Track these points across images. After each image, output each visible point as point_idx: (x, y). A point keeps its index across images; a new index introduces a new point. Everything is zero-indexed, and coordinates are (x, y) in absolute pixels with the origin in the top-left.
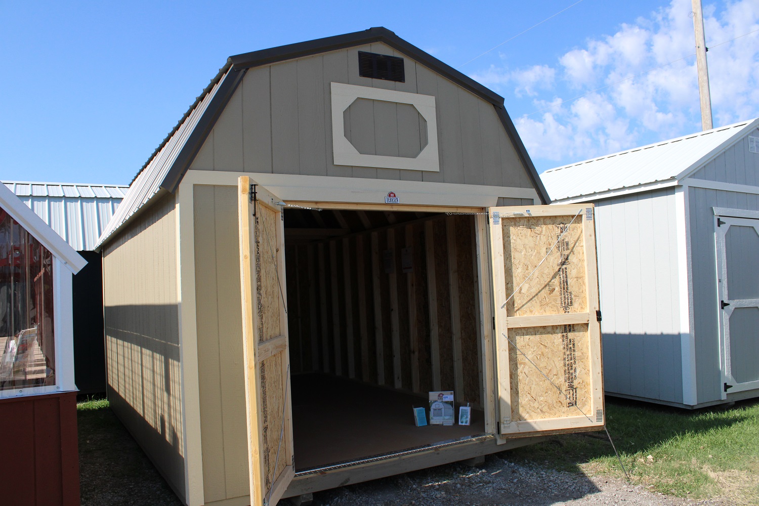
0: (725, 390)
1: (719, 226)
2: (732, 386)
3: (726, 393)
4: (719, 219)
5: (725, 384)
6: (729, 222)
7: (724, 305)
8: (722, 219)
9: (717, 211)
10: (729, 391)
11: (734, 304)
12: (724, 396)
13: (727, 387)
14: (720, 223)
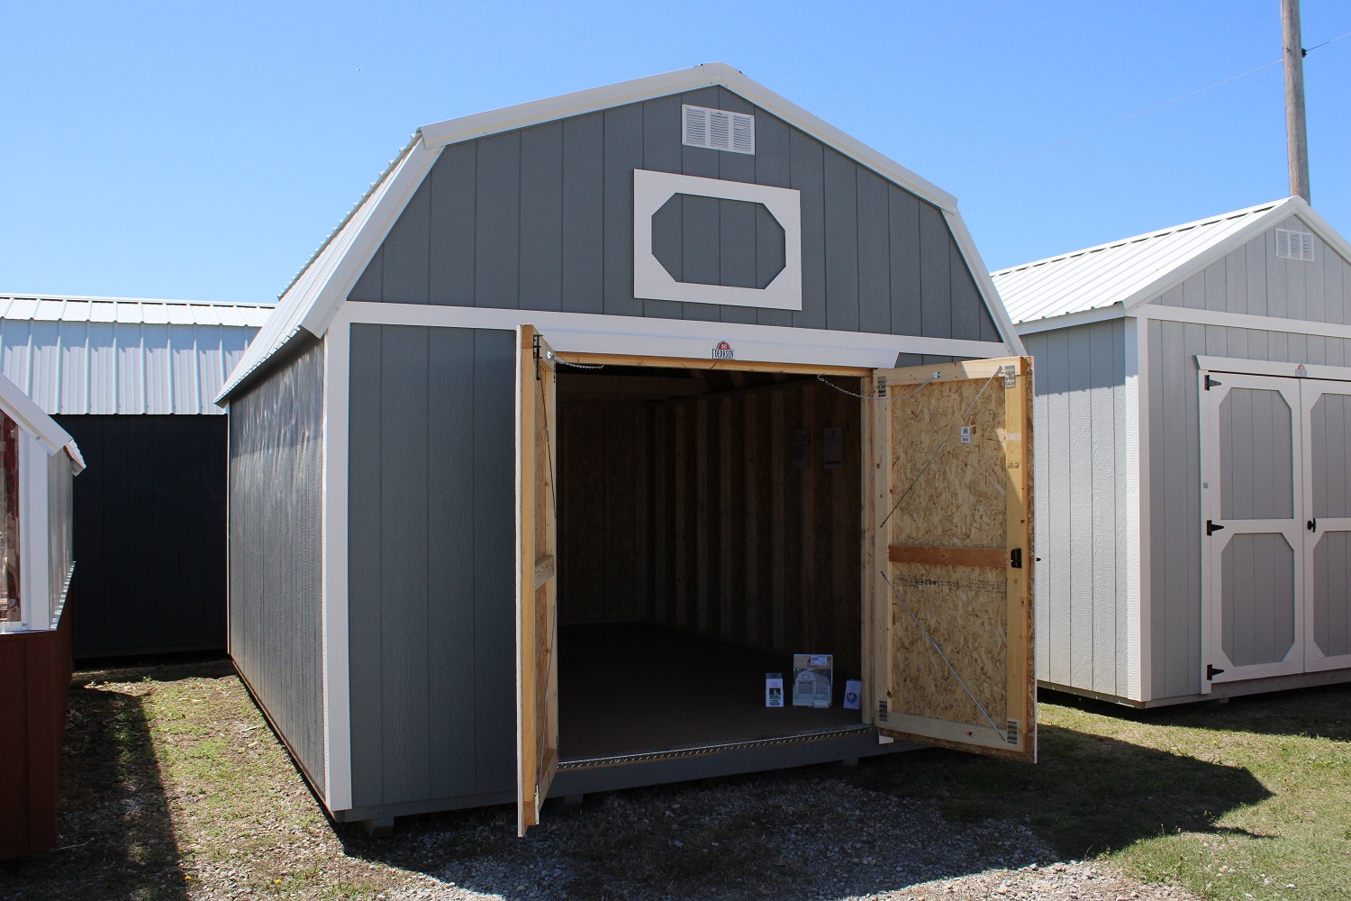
0: (1209, 678)
1: (1208, 389)
2: (1222, 671)
3: (1210, 682)
4: (1207, 377)
5: (1210, 667)
6: (1227, 382)
7: (1212, 528)
8: (1213, 377)
9: (1206, 363)
10: (1216, 678)
11: (1232, 527)
12: (1206, 688)
13: (1212, 672)
14: (1209, 384)
